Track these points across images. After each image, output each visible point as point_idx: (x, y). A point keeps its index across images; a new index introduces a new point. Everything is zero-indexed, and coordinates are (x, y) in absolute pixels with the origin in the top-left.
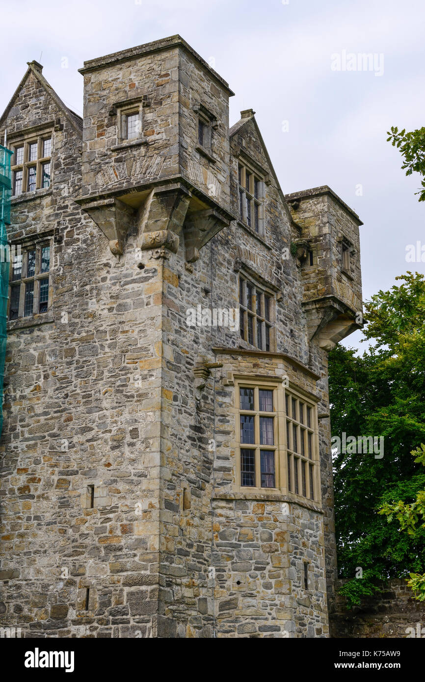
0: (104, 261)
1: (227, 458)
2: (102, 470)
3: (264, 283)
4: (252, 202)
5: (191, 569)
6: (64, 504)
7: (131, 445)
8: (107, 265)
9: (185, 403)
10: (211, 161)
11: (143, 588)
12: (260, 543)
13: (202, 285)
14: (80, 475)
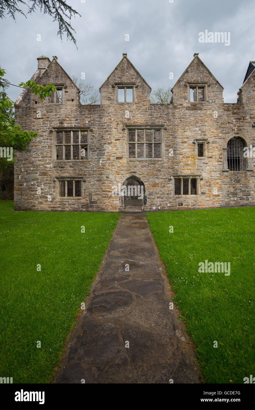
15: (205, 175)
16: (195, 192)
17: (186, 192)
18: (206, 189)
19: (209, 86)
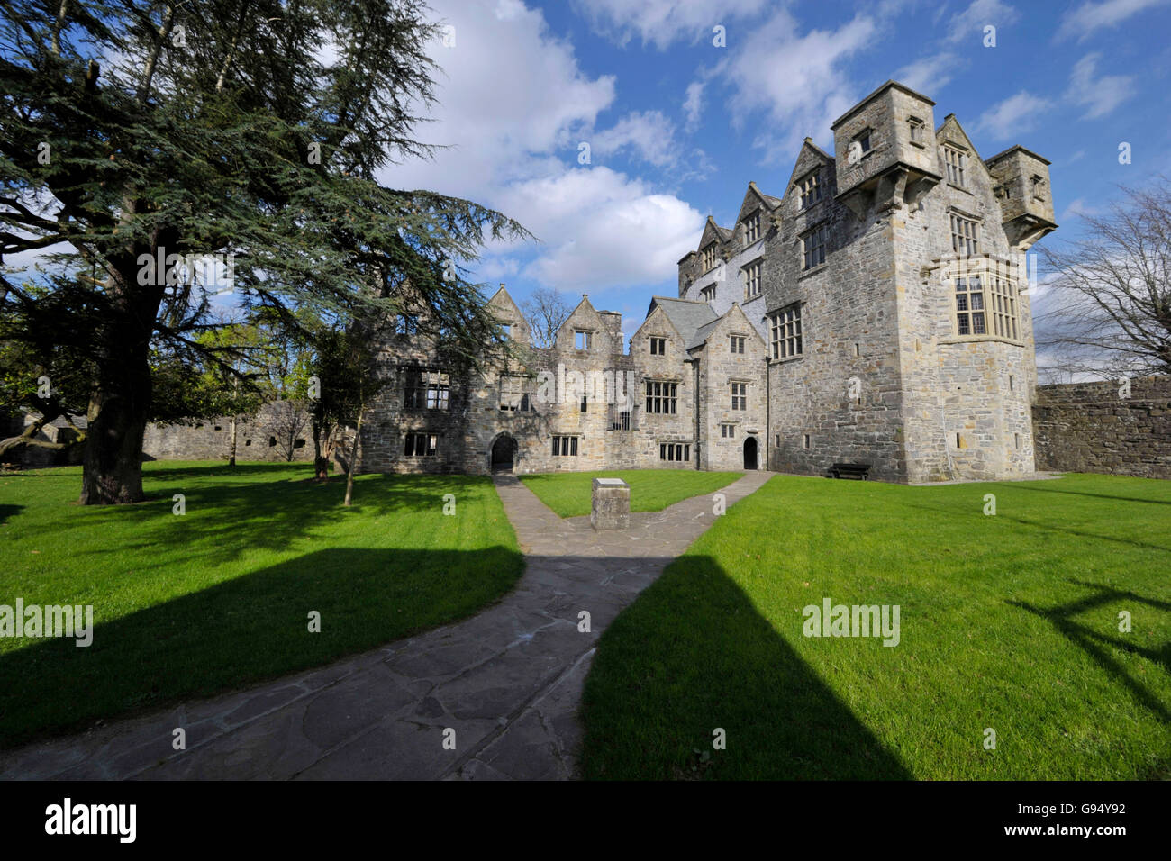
0: (855, 226)
1: (947, 321)
2: (862, 335)
3: (970, 216)
4: (957, 170)
5: (924, 383)
6: (842, 354)
7: (879, 320)
8: (857, 228)
9: (914, 293)
10: (923, 148)
11: (893, 392)
12: (974, 365)
13: (923, 225)
14: (850, 340)
15: (586, 433)
16: (574, 452)
17: (565, 453)
18: (587, 450)
19: (598, 333)
